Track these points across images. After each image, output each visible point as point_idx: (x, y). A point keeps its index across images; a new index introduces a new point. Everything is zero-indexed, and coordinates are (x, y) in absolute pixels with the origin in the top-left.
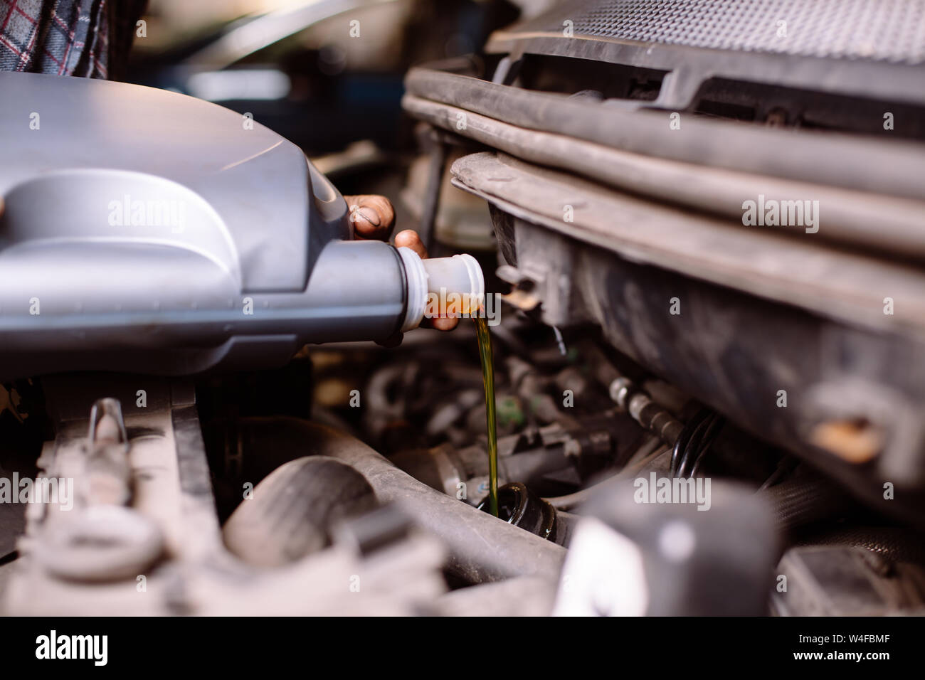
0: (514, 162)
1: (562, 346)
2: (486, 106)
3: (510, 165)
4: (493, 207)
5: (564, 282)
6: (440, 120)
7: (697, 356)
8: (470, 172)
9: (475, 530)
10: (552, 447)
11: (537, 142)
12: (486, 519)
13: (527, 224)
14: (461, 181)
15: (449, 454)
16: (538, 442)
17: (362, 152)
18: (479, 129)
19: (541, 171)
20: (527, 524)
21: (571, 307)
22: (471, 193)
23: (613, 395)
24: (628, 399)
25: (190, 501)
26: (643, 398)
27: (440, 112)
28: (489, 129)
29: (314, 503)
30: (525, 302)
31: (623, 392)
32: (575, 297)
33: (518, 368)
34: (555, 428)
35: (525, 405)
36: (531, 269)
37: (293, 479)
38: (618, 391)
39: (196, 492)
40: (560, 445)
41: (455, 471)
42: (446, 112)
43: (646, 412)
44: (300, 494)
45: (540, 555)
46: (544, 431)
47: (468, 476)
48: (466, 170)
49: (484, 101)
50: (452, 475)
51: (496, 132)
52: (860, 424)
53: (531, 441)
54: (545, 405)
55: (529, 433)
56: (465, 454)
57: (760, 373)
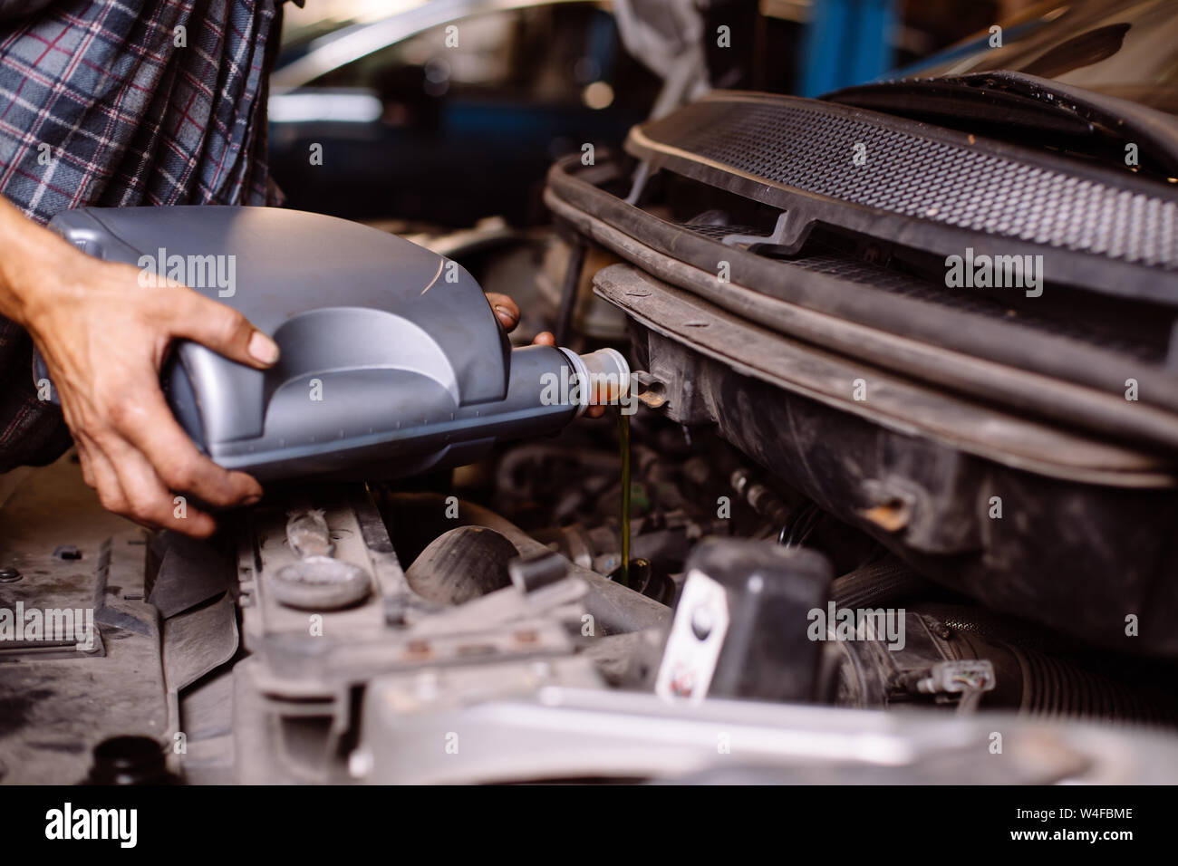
0: (649, 278)
1: (687, 437)
2: (626, 226)
3: (646, 280)
4: (629, 318)
5: (688, 385)
6: (584, 227)
7: (791, 452)
8: (611, 285)
9: (604, 595)
10: (674, 529)
11: (670, 265)
12: (614, 587)
13: (658, 336)
14: (603, 292)
15: (580, 533)
16: (662, 525)
17: (492, 227)
18: (620, 246)
19: (672, 290)
20: (651, 593)
21: (692, 408)
22: (612, 303)
23: (734, 484)
24: (746, 487)
25: (377, 556)
26: (760, 487)
27: (584, 221)
28: (629, 245)
29: (474, 562)
30: (656, 401)
31: (742, 482)
32: (696, 399)
33: (647, 456)
34: (679, 513)
35: (652, 492)
36: (660, 373)
37: (457, 543)
38: (738, 480)
39: (382, 549)
40: (683, 528)
41: (585, 549)
42: (589, 223)
43: (761, 500)
44: (462, 554)
45: (660, 618)
46: (668, 515)
47: (597, 553)
48: (607, 282)
49: (623, 221)
50: (582, 553)
51: (634, 251)
52: (895, 505)
53: (656, 524)
54: (669, 490)
55: (654, 516)
56: (595, 534)
57: (838, 467)
